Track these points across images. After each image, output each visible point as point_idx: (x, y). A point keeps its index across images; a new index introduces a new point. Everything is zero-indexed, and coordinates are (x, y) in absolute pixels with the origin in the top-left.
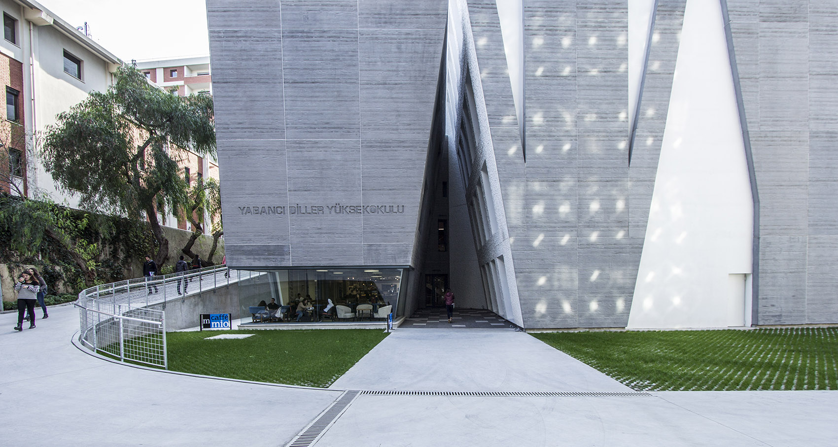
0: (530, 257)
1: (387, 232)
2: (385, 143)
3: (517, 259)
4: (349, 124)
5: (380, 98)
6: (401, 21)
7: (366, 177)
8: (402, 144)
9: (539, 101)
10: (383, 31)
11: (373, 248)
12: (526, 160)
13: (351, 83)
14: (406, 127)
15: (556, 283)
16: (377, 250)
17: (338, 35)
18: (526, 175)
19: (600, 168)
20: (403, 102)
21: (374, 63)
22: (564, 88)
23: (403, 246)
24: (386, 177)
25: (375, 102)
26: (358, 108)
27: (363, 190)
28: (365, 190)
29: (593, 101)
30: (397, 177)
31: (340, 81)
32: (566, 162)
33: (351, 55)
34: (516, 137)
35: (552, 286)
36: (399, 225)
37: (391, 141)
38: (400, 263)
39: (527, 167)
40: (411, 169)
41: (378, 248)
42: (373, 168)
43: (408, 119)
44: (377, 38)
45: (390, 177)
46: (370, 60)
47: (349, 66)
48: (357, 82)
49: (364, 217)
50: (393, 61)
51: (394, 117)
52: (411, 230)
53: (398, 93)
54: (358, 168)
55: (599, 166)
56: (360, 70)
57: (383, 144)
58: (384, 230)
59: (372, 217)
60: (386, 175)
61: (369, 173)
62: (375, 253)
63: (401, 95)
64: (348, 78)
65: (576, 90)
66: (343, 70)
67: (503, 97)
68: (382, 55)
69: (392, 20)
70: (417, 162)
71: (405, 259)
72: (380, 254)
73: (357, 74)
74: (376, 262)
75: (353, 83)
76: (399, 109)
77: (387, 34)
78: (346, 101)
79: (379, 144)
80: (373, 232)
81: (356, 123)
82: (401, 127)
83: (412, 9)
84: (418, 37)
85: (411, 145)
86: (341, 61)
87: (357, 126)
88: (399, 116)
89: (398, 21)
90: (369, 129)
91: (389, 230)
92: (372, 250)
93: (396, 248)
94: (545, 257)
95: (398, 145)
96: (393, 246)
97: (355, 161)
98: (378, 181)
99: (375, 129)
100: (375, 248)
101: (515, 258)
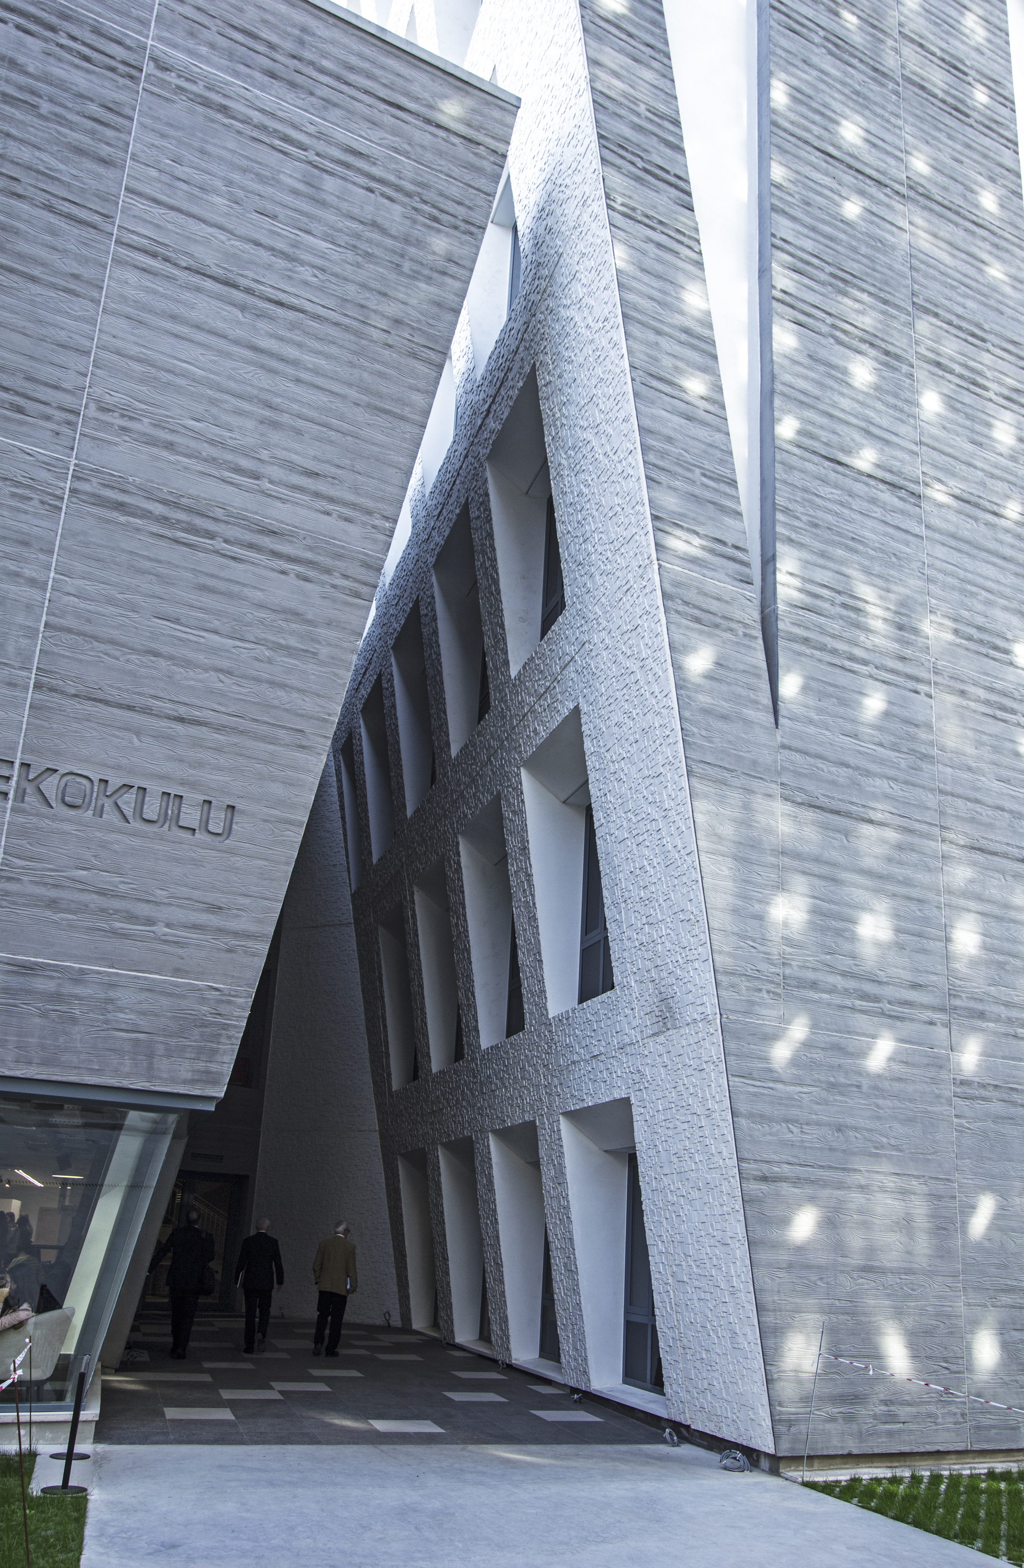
0: (794, 1112)
1: (132, 918)
2: (189, 510)
3: (751, 1116)
4: (29, 378)
5: (198, 327)
6: (335, 100)
7: (69, 631)
8: (266, 541)
9: (818, 532)
10: (257, 97)
11: (41, 984)
12: (781, 720)
13: (70, 217)
14: (297, 479)
15: (855, 1240)
16: (57, 997)
17: (54, 20)
18: (779, 774)
19: (1002, 809)
20: (298, 381)
21: (196, 192)
22: (888, 519)
23: (203, 1000)
24: (171, 658)
25: (176, 336)
26: (87, 327)
27: (38, 686)
28: (52, 690)
29: (969, 587)
30: (220, 671)
31: (19, 190)
32: (903, 764)
33: (97, 116)
34: (746, 625)
35: (839, 1248)
36: (196, 894)
37: (219, 513)
38: (173, 1081)
39: (784, 747)
40: (290, 655)
41: (69, 989)
42: (111, 601)
43: (312, 452)
44: (224, 109)
45: (188, 664)
46: (181, 171)
47: (79, 151)
48: (108, 228)
49: (21, 819)
50: (281, 217)
51: (250, 424)
52: (253, 928)
53: (281, 339)
54: (33, 582)
55: (1000, 803)
56: (128, 189)
57: (182, 516)
58: (117, 904)
59: (67, 827)
60: (165, 649)
61: (89, 621)
62: (44, 1015)
63: (292, 352)
64: (65, 194)
65: (922, 538)
66: (44, 156)
67: (704, 475)
68: (237, 177)
69: (299, 79)
70: (322, 632)
71: (201, 1065)
72: (74, 1020)
73: (109, 199)
74: (45, 1063)
75: (81, 222)
76: (279, 400)
77: (273, 115)
78: (33, 279)
79: (158, 509)
80: (53, 904)
81: (65, 385)
82: (276, 472)
83: (384, 81)
84: (392, 178)
85: (309, 555)
86: (41, 116)
87: (68, 400)
88: (275, 425)
89: (325, 92)
90: (124, 429)
91: (143, 910)
92: (29, 992)
93: (165, 1002)
94: (849, 1121)
95: (248, 537)
96: (150, 988)
97: (26, 544)
98: (130, 667)
99: (152, 442)
100: (49, 986)
101: (742, 1107)
